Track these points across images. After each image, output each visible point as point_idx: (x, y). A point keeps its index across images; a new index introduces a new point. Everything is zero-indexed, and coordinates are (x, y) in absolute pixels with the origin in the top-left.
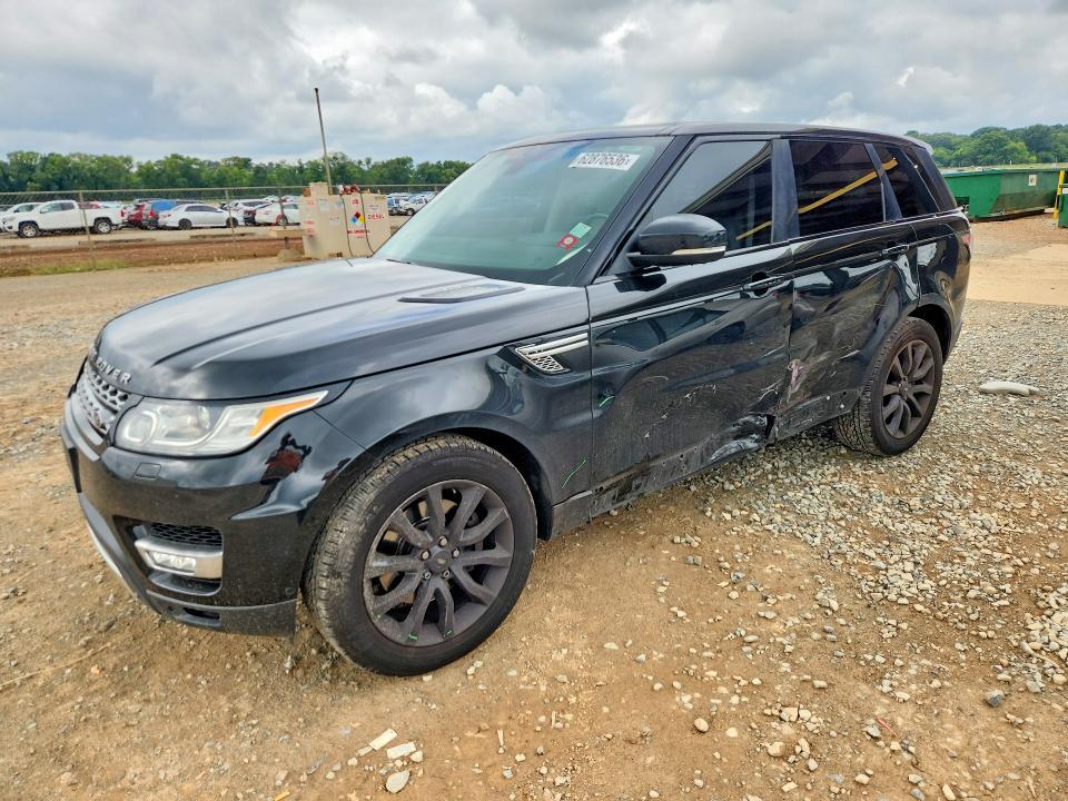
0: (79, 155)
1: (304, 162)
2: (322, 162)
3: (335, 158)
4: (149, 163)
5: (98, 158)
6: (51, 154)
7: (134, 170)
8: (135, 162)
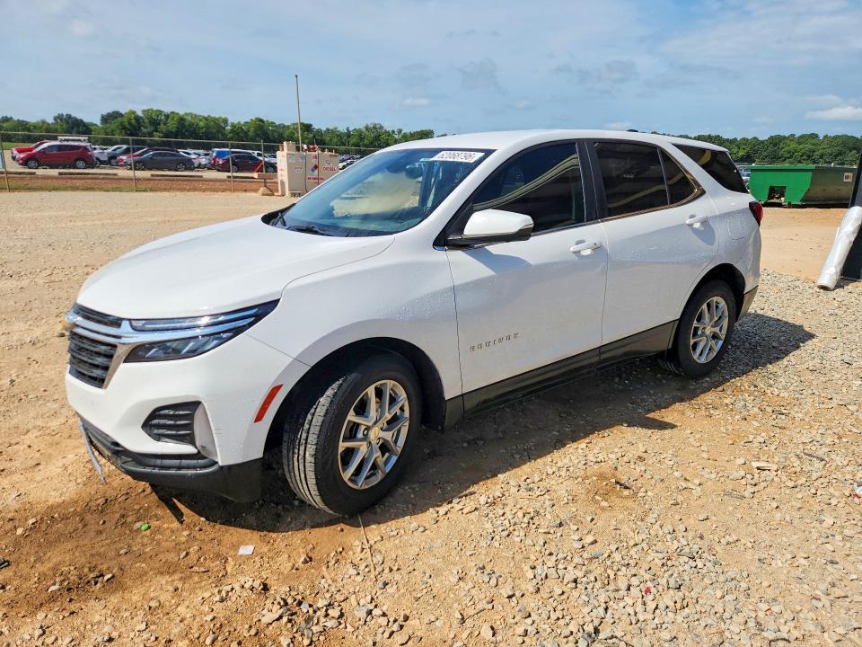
0: (191, 114)
1: (351, 129)
2: (364, 130)
3: (375, 128)
4: (239, 123)
5: (204, 117)
6: (172, 113)
7: (228, 128)
8: (229, 122)
